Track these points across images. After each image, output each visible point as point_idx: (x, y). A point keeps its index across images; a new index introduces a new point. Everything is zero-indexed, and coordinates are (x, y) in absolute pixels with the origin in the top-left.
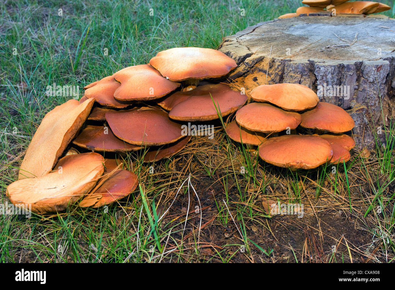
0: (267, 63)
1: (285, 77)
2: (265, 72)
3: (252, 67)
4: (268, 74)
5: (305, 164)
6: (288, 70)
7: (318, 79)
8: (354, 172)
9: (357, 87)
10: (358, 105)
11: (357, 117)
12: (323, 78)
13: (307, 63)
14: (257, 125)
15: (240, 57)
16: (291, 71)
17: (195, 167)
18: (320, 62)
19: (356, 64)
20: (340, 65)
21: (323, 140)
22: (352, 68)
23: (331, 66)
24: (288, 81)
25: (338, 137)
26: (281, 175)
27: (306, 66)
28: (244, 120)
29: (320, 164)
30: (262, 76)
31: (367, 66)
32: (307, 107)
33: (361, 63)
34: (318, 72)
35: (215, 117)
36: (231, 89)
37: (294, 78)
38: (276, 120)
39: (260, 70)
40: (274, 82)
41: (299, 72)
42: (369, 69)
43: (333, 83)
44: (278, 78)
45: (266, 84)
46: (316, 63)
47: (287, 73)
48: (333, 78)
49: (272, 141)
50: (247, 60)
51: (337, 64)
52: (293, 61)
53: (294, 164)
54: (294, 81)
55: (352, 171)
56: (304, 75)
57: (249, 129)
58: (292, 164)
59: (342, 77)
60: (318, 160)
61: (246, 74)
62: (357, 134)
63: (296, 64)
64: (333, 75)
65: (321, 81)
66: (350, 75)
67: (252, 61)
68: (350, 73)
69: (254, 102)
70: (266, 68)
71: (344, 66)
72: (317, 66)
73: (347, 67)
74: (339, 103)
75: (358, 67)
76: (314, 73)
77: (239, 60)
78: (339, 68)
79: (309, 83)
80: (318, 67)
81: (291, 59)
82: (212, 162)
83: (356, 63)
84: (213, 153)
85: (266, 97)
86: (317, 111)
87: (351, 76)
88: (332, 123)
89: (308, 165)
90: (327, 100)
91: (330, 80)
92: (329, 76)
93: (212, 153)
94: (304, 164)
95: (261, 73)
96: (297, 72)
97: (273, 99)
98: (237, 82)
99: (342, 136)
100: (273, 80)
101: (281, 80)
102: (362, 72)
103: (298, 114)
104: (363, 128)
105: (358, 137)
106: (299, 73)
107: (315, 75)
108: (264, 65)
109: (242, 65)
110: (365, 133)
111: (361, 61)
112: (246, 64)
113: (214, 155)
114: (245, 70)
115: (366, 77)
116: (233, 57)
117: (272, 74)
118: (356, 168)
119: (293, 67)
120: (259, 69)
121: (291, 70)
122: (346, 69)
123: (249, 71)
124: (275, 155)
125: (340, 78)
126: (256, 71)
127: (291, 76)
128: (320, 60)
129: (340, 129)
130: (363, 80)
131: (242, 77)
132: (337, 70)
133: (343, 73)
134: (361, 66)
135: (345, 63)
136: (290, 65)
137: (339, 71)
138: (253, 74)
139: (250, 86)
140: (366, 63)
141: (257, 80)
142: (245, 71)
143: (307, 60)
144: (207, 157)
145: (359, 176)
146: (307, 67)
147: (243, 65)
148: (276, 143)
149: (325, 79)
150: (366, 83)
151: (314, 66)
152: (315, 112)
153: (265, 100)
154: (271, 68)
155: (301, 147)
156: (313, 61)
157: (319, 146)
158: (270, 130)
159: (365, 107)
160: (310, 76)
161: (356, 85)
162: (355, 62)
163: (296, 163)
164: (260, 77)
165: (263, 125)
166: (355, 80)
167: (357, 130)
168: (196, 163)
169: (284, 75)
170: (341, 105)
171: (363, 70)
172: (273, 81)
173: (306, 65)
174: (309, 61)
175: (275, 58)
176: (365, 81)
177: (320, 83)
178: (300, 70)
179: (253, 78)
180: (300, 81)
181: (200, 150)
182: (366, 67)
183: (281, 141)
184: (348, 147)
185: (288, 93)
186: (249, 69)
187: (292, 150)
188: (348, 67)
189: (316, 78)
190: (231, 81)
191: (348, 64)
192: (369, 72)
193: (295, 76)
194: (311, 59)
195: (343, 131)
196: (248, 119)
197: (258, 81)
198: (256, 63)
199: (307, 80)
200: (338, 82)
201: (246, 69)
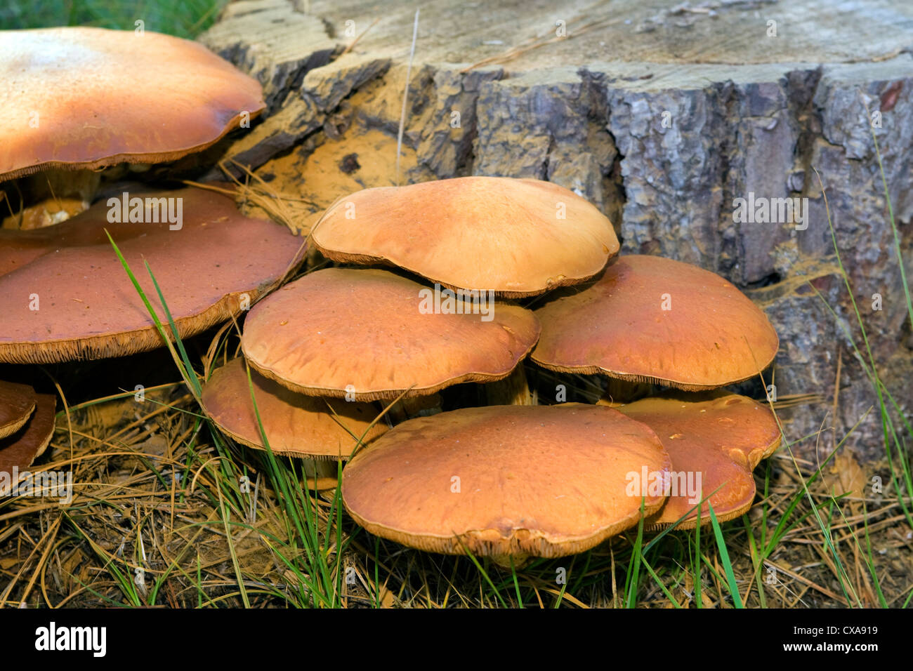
0: (400, 89)
1: (481, 151)
2: (392, 129)
3: (338, 109)
4: (406, 139)
5: (539, 534)
6: (491, 117)
7: (623, 151)
8: (794, 563)
9: (798, 184)
10: (810, 261)
11: (805, 316)
12: (643, 149)
13: (573, 86)
14: (330, 366)
15: (283, 68)
16: (502, 121)
17: (76, 571)
18: (629, 79)
19: (789, 81)
20: (719, 86)
21: (633, 426)
22: (773, 98)
23: (677, 94)
24: (493, 168)
25: (702, 407)
26: (452, 592)
27: (569, 99)
28: (272, 348)
29: (612, 533)
30: (378, 148)
31: (838, 89)
32: (558, 278)
33: (815, 76)
34: (624, 121)
35: (148, 340)
36: (240, 213)
37: (517, 151)
38: (414, 344)
39: (374, 124)
40: (435, 171)
41: (539, 123)
42: (845, 102)
43: (689, 168)
44: (451, 153)
45: (394, 184)
46: (614, 81)
47: (486, 133)
48: (688, 146)
49: (406, 436)
50: (314, 79)
51: (702, 84)
52: (515, 75)
53: (493, 534)
54: (519, 164)
55: (785, 557)
56: (562, 139)
57: (295, 389)
58: (481, 535)
59: (732, 139)
60: (600, 512)
61: (310, 143)
62: (809, 390)
63: (524, 89)
64: (690, 135)
65: (636, 163)
66: (765, 130)
67: (330, 85)
68: (762, 123)
69: (330, 264)
70: (398, 112)
71: (735, 92)
72: (618, 97)
73: (749, 94)
74: (725, 255)
75: (802, 92)
76: (608, 127)
77: (278, 78)
78: (713, 99)
79: (585, 173)
80: (620, 102)
81: (508, 69)
82: (148, 544)
83: (788, 75)
84: (153, 504)
85: (378, 241)
86: (606, 294)
87: (768, 136)
88: (671, 344)
89: (554, 540)
90: (669, 246)
91: (676, 156)
92: (673, 139)
93: (145, 504)
94: (535, 535)
95: (377, 136)
96: (532, 128)
97: (408, 251)
98: (269, 178)
99: (724, 403)
100: (426, 165)
101: (465, 162)
102: (819, 115)
103: (518, 311)
104: (834, 363)
105: (812, 407)
106: (538, 130)
107: (611, 134)
108: (389, 101)
109: (291, 101)
110: (843, 386)
111: (813, 66)
112: (306, 97)
113: (156, 512)
114: (303, 123)
115: (836, 136)
116: (256, 69)
117: (421, 138)
118: (805, 545)
119: (512, 102)
120: (364, 117)
121: (505, 115)
122: (744, 106)
123: (320, 129)
124: (407, 501)
125: (724, 146)
126: (355, 128)
127: (505, 144)
128: (634, 68)
129: (706, 373)
130: (824, 150)
131: (293, 158)
132: (704, 108)
133: (734, 121)
134: (813, 90)
135: (742, 77)
136: (499, 95)
137: (717, 115)
138: (343, 143)
139: (324, 193)
140: (837, 72)
141: (358, 167)
142: (304, 128)
143: (576, 69)
144: (127, 523)
145: (818, 581)
146: (575, 103)
147: (296, 101)
148: (419, 443)
149: (652, 152)
150: (837, 161)
151: (604, 97)
152: (597, 301)
153: (374, 253)
154: (417, 110)
155: (530, 458)
156: (601, 76)
157: (610, 452)
158: (389, 386)
159: (840, 271)
160: (593, 143)
161: (796, 175)
162: (787, 70)
163: (501, 529)
164: (373, 153)
165: (355, 367)
166: (790, 154)
167: (808, 374)
168: (78, 554)
169: (476, 142)
170: (733, 265)
171: (820, 106)
172: (430, 170)
173: (568, 91)
174: (583, 73)
175: (436, 65)
176: (830, 155)
177: (635, 170)
178: (544, 116)
179: (339, 157)
180: (546, 164)
181: (94, 494)
182: (832, 93)
183: (441, 438)
184: (747, 450)
185: (473, 220)
186: (321, 120)
187: (484, 473)
188: (755, 96)
189: (617, 149)
190: (242, 180)
191: (752, 81)
192: (846, 112)
193: (523, 144)
194: (594, 67)
195: (723, 381)
196: (291, 344)
197: (363, 173)
198: (354, 91)
199: (577, 158)
200: (714, 162)
201: (308, 118)
